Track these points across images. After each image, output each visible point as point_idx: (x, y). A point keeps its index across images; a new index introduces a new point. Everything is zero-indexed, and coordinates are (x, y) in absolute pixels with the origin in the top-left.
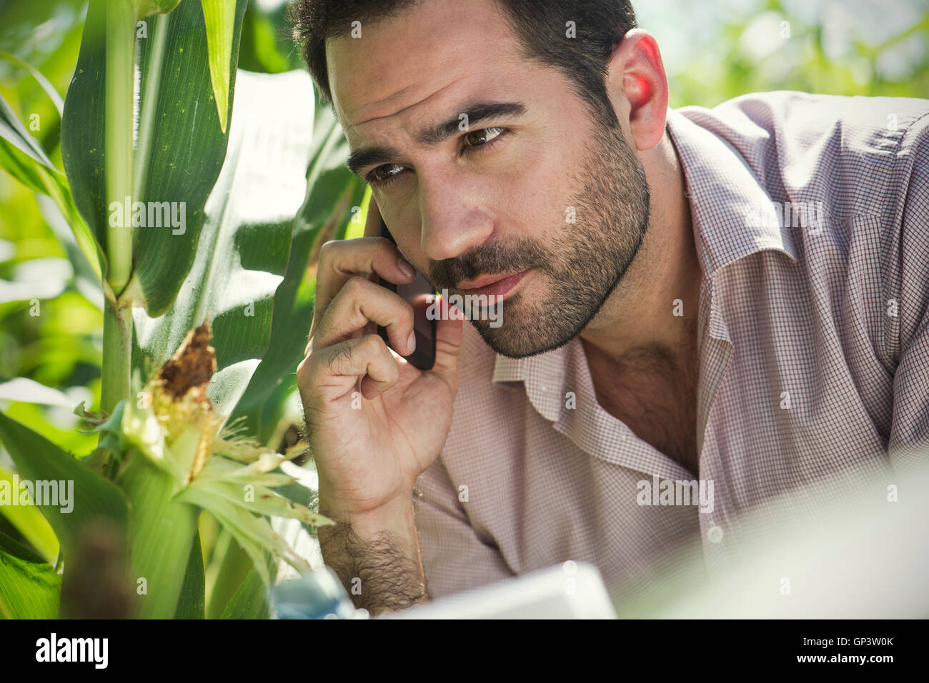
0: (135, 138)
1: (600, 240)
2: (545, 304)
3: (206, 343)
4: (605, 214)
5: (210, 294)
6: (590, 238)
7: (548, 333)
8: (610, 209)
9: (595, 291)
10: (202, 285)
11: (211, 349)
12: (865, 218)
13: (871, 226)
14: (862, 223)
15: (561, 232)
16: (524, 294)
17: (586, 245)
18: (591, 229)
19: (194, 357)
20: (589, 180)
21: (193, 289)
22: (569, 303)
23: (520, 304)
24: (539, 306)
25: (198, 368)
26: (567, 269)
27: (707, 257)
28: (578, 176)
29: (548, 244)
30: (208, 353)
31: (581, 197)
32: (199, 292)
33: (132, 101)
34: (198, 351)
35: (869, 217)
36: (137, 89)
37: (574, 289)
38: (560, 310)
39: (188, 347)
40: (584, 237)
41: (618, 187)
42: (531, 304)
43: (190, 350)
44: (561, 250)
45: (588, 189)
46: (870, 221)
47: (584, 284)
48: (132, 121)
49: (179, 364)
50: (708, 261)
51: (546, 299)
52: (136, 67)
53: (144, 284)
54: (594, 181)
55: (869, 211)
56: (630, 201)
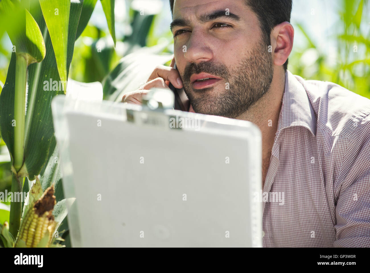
0: (26, 110)
1: (249, 80)
2: (221, 95)
3: (52, 194)
4: (254, 72)
5: (58, 170)
6: (245, 77)
7: (218, 106)
8: (256, 72)
9: (240, 99)
10: (55, 166)
11: (54, 197)
12: (343, 137)
13: (345, 141)
14: (342, 139)
15: (236, 69)
16: (215, 88)
17: (243, 78)
18: (247, 74)
19: (48, 200)
20: (253, 56)
21: (52, 168)
22: (230, 98)
23: (212, 91)
24: (219, 95)
25: (49, 203)
26: (233, 84)
27: (280, 123)
28: (249, 52)
29: (230, 70)
30: (53, 198)
31: (248, 60)
32: (54, 169)
33: (25, 96)
34: (49, 197)
35: (345, 138)
36: (27, 91)
37: (233, 94)
38: (225, 99)
39: (45, 195)
40: (244, 75)
41: (262, 66)
42: (216, 93)
43: (46, 197)
44: (234, 75)
45: (251, 59)
46: (345, 139)
47: (238, 94)
48: (25, 104)
49: (41, 202)
50: (280, 125)
51: (222, 93)
52: (27, 83)
53: (28, 167)
54: (254, 58)
55: (346, 136)
56: (265, 74)
